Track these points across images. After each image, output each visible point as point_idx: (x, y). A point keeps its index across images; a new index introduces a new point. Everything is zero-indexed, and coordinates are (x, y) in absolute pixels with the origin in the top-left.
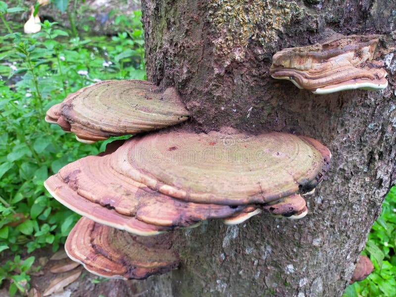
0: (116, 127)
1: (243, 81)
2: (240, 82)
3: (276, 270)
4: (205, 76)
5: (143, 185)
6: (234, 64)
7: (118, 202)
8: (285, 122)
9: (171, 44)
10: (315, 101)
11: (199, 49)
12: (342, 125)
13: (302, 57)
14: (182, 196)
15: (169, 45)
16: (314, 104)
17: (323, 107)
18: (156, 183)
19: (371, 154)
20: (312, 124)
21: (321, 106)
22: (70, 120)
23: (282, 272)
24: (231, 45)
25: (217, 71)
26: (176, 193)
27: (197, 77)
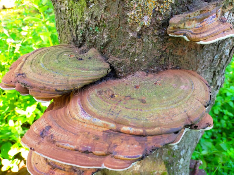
0: (67, 86)
1: (149, 40)
2: (147, 41)
3: (168, 150)
4: (121, 39)
5: (106, 129)
6: (144, 28)
7: (94, 147)
8: (173, 62)
9: (91, 18)
10: (189, 47)
11: (116, 20)
12: (203, 58)
13: (190, 20)
14: (140, 133)
15: (90, 18)
16: (189, 48)
17: (193, 50)
18: (115, 126)
19: (214, 72)
20: (188, 61)
21: (192, 49)
22: (28, 86)
23: (171, 150)
24: (141, 16)
25: (131, 34)
26: (135, 132)
27: (115, 40)
